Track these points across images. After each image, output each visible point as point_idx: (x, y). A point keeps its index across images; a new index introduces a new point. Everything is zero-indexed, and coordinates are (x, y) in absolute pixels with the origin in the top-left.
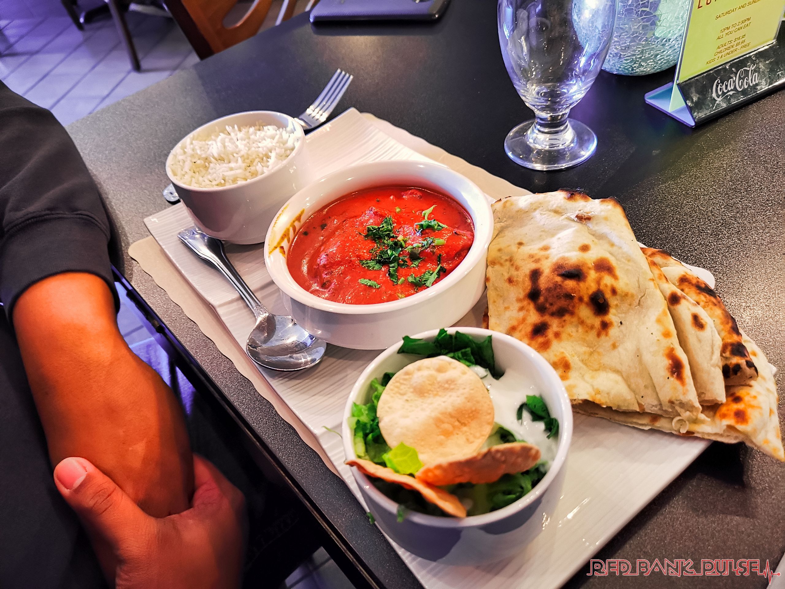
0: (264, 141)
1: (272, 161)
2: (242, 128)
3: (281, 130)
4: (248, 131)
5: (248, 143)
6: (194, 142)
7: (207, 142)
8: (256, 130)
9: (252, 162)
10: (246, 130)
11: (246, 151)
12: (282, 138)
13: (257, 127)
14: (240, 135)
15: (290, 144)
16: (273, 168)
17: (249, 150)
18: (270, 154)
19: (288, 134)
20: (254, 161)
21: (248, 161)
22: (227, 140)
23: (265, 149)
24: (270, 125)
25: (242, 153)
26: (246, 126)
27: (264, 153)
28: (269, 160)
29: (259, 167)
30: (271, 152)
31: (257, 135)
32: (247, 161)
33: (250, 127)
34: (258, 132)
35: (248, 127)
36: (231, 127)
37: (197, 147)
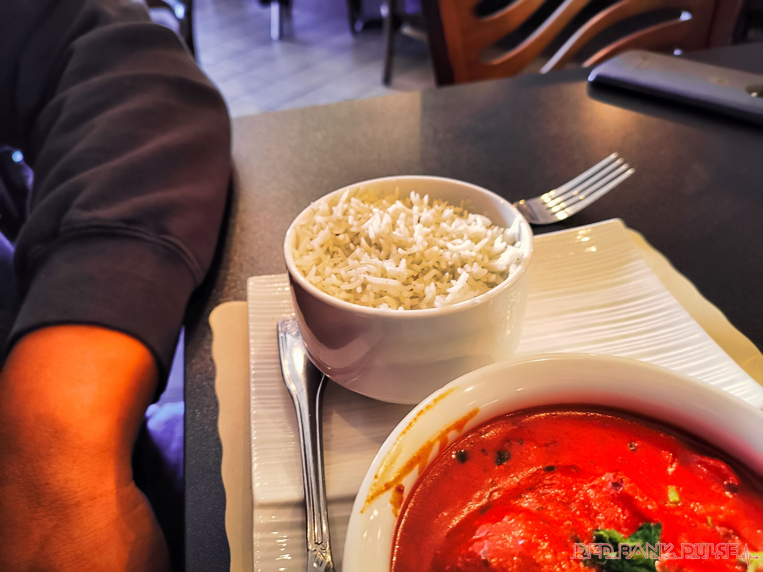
0: (459, 241)
1: (458, 285)
2: (435, 202)
3: (496, 228)
4: (443, 211)
5: (432, 232)
6: (352, 199)
7: (372, 207)
8: (455, 213)
9: (424, 272)
10: (440, 208)
11: (421, 248)
12: (493, 245)
13: (459, 210)
14: (427, 214)
15: (501, 263)
16: (453, 302)
17: (429, 247)
18: (459, 270)
19: (504, 244)
20: (427, 272)
21: (418, 268)
22: (403, 215)
23: (454, 255)
24: (481, 213)
25: (414, 249)
26: (444, 201)
27: (450, 263)
28: (453, 282)
29: (430, 289)
30: (462, 267)
31: (453, 225)
32: (415, 266)
33: (449, 205)
34: (457, 221)
35: (446, 203)
36: (418, 196)
37: (351, 211)
